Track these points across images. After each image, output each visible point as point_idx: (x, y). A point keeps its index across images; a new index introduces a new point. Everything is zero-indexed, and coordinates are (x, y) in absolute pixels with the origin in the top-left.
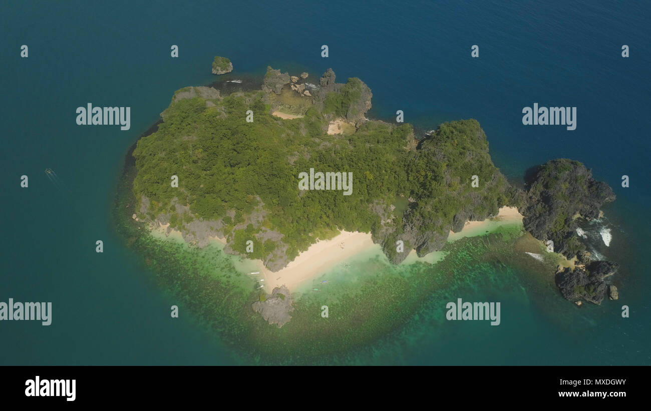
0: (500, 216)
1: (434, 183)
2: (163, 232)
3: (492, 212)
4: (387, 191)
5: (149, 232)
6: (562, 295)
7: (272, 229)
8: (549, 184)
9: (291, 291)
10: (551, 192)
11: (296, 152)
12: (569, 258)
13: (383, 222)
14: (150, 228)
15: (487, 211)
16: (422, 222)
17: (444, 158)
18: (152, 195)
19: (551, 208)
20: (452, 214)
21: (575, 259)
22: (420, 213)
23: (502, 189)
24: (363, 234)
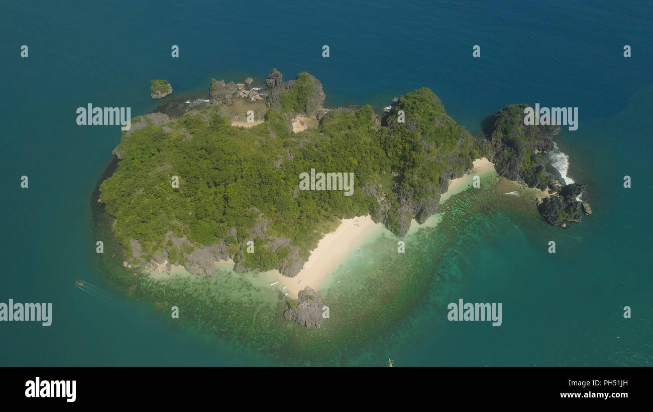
0: (475, 169)
1: (413, 153)
2: (163, 271)
3: (469, 167)
4: (373, 171)
5: (147, 275)
6: (549, 222)
7: (279, 236)
8: (507, 130)
9: (316, 290)
10: (511, 136)
11: (279, 156)
12: (543, 189)
13: (379, 201)
14: (148, 271)
15: (464, 167)
16: (413, 192)
17: (417, 128)
18: (141, 237)
19: (517, 150)
20: (437, 177)
21: (548, 189)
22: (409, 184)
23: (471, 144)
24: (363, 218)
